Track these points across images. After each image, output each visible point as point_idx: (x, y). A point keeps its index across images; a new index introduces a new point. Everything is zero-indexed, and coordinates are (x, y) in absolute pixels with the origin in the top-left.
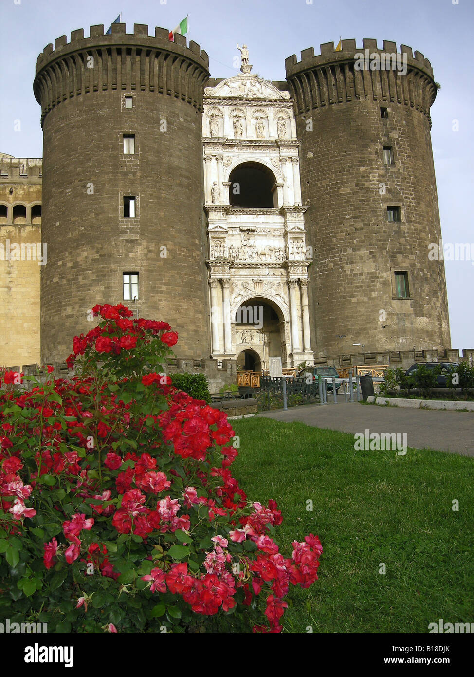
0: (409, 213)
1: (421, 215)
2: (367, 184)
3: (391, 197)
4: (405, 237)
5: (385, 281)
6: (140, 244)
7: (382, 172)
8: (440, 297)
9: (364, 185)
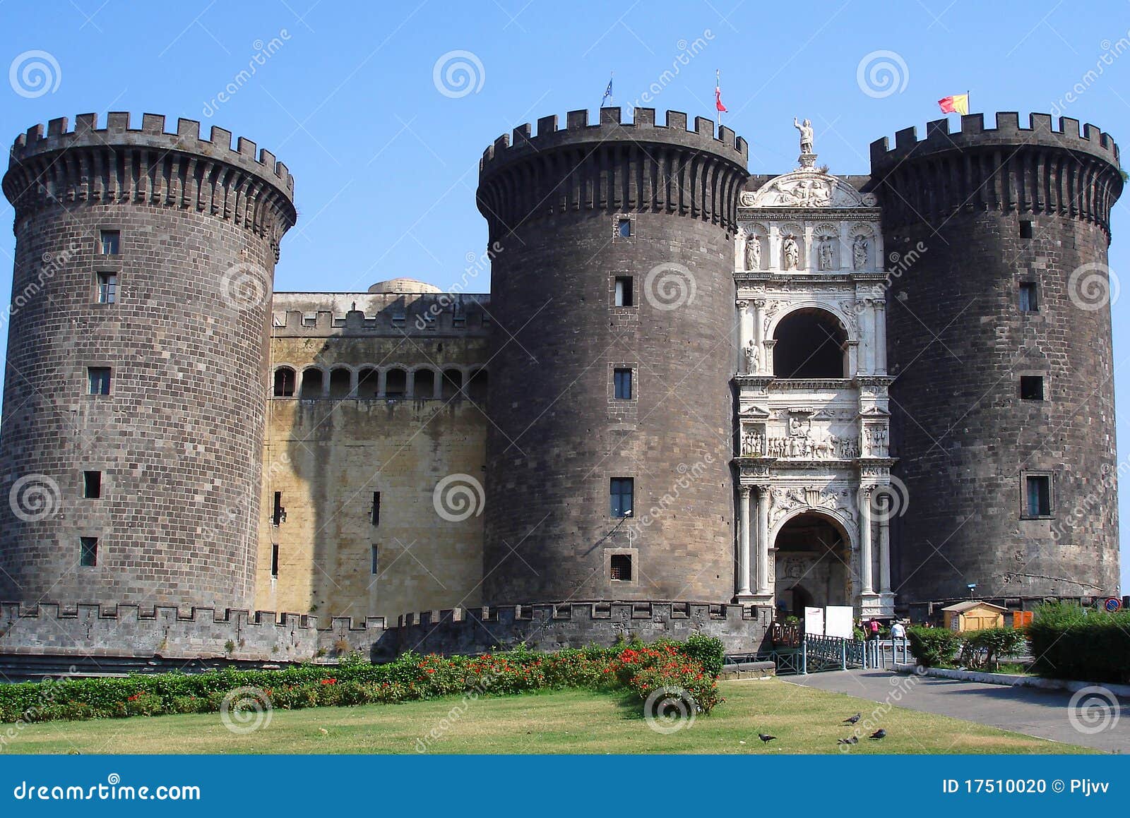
0: (1057, 386)
1: (1077, 389)
2: (989, 343)
3: (1028, 362)
4: (1047, 424)
5: (1011, 491)
6: (637, 438)
7: (1014, 324)
8: (1103, 514)
9: (984, 344)
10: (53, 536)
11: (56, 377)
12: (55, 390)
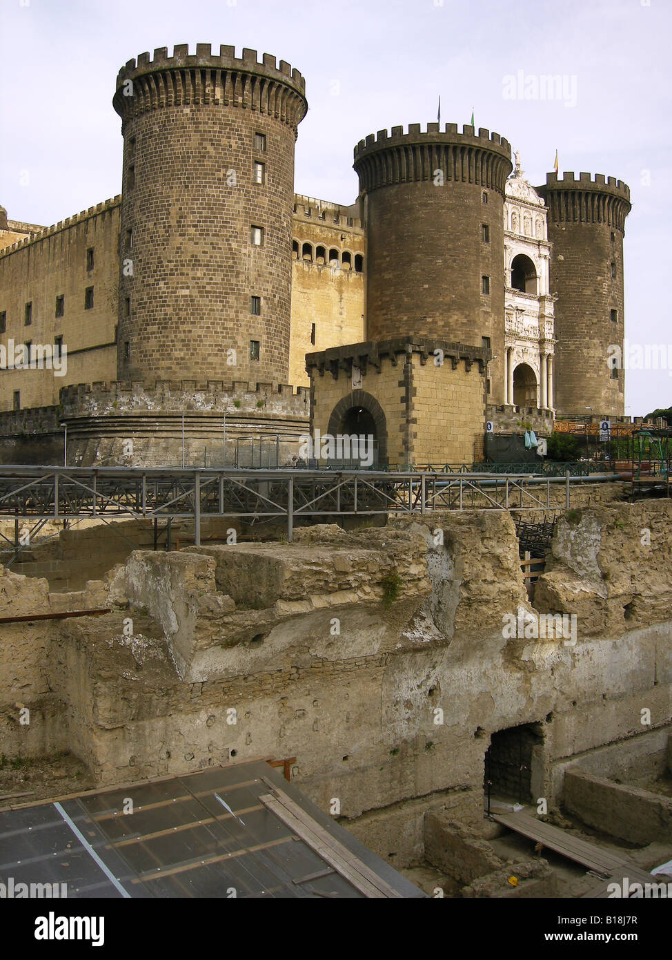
0: (620, 316)
3: (613, 303)
6: (491, 316)
7: (609, 283)
9: (600, 290)
10: (234, 338)
11: (230, 227)
12: (231, 236)
